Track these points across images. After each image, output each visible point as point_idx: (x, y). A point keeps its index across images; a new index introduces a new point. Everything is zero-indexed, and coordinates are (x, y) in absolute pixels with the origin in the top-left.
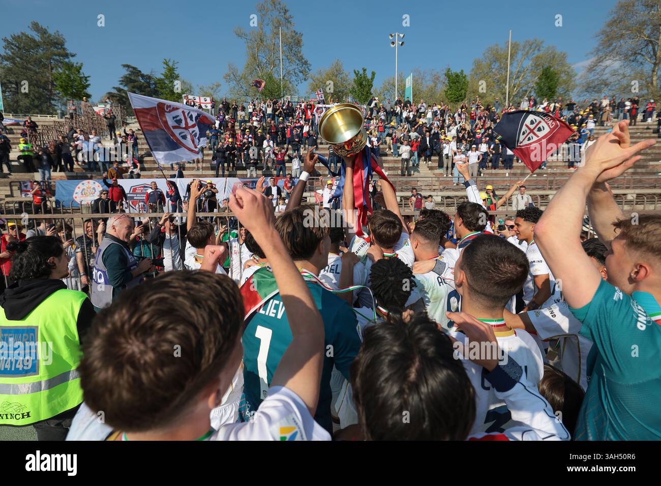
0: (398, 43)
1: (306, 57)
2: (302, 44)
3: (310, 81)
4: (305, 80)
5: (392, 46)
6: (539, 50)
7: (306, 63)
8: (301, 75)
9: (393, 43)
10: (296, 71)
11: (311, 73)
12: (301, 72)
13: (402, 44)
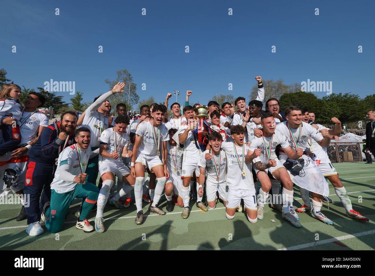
0: (177, 94)
1: (137, 94)
2: (136, 89)
3: (139, 104)
4: (136, 103)
5: (175, 95)
6: (232, 99)
7: (137, 96)
8: (134, 101)
9: (175, 94)
10: (132, 99)
11: (139, 101)
12: (134, 100)
13: (178, 95)
